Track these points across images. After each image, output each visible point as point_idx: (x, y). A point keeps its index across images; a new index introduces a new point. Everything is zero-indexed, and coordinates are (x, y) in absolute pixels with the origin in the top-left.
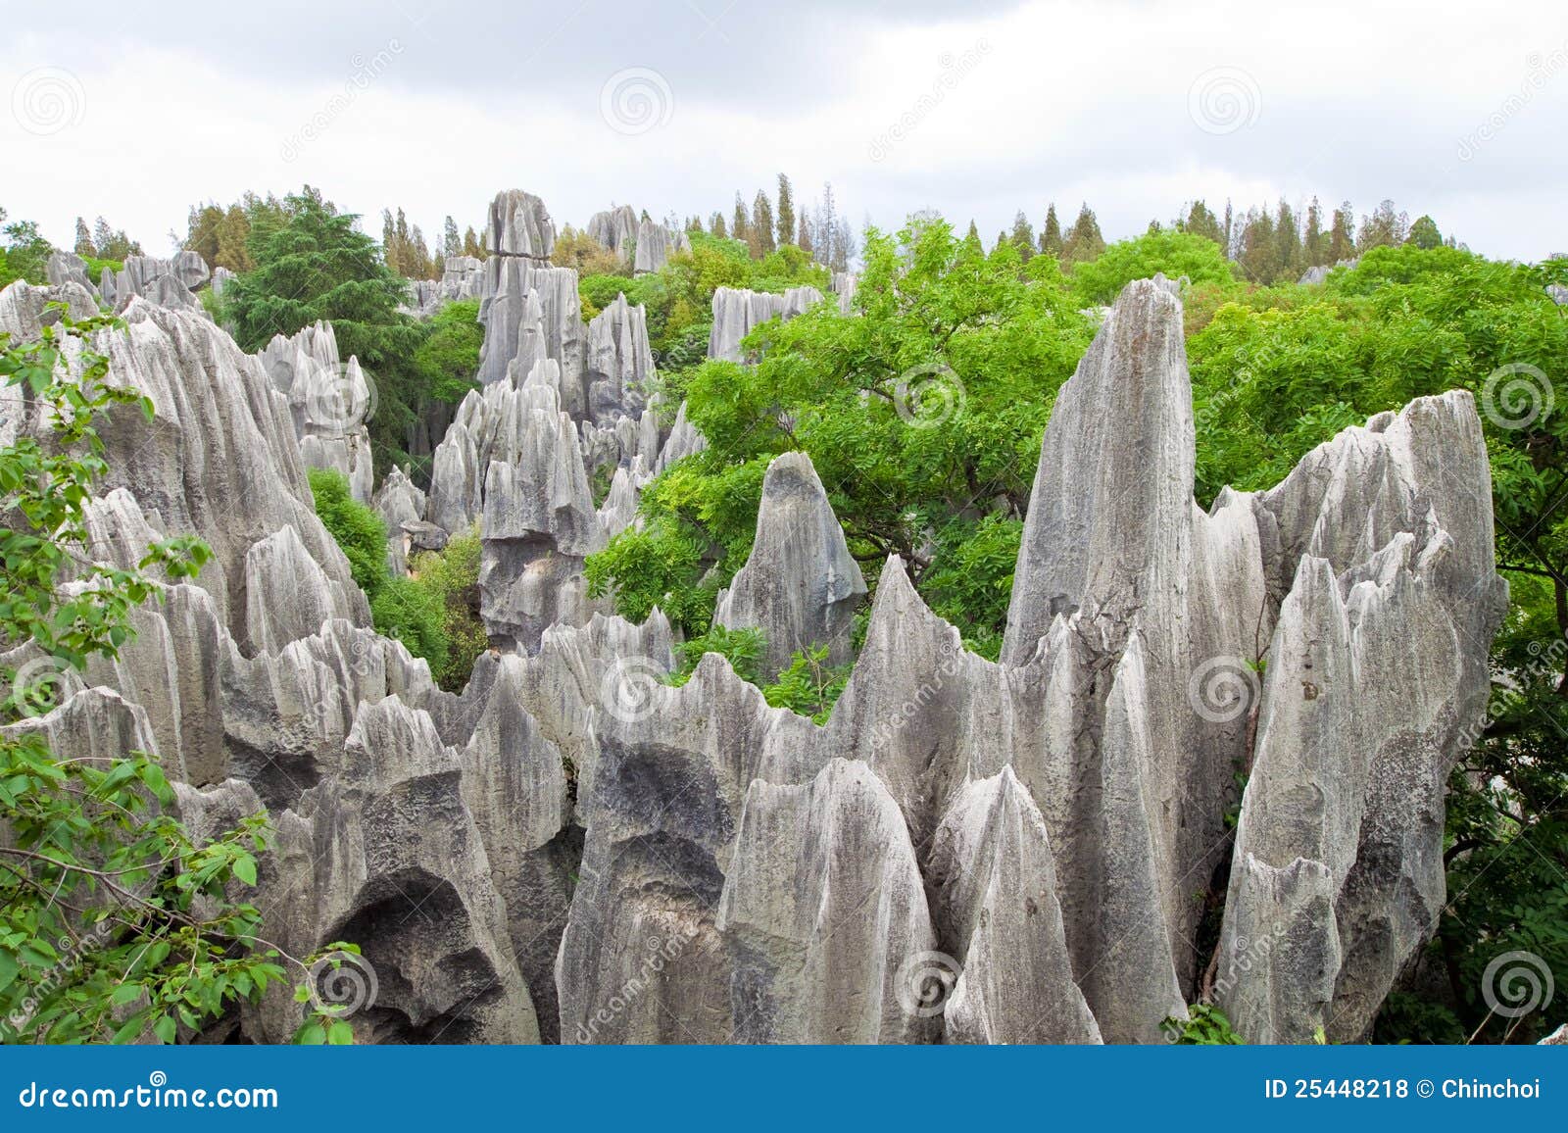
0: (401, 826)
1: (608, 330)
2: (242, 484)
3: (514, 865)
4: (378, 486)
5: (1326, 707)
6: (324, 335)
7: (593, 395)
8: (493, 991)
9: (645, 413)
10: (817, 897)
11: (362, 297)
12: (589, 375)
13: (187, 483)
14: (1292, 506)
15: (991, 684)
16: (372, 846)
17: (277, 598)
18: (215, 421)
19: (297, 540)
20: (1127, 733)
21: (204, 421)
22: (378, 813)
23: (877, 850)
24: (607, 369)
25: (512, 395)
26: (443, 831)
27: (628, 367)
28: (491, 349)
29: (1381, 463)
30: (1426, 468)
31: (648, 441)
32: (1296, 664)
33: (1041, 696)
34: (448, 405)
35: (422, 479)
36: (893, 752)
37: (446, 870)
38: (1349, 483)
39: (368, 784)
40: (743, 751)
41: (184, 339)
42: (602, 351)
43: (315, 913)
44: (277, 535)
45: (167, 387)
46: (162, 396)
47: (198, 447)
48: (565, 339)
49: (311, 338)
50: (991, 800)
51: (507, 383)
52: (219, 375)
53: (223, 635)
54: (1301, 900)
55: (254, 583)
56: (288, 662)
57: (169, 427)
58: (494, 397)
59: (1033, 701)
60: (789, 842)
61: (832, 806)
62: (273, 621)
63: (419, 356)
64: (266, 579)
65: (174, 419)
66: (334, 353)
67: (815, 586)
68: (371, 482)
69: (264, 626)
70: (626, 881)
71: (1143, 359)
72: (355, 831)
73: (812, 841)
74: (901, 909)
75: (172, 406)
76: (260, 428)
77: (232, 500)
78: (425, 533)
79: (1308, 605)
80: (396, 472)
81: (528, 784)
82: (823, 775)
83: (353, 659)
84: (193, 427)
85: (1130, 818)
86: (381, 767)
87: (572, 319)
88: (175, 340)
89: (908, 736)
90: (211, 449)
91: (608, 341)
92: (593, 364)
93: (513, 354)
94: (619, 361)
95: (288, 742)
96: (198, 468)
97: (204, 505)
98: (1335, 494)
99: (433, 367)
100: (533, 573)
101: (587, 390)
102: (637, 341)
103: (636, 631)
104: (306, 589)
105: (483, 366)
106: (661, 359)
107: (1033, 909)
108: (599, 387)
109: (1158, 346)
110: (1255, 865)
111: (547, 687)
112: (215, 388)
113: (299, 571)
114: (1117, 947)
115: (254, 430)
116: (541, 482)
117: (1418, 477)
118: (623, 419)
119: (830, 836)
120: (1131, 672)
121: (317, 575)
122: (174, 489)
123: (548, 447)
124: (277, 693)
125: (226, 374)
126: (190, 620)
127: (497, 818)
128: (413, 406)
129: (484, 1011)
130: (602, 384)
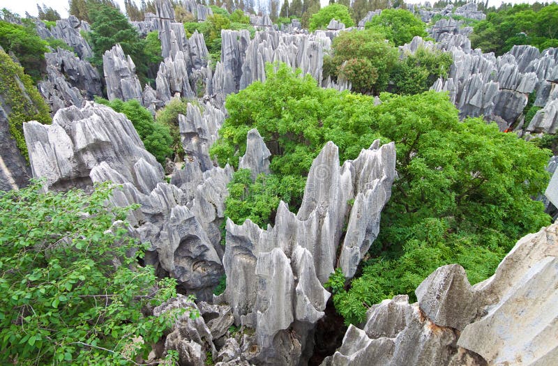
0: (184, 228)
1: (194, 41)
2: (128, 149)
3: (207, 225)
4: (143, 90)
5: (361, 219)
6: (119, 48)
7: (193, 60)
8: (207, 249)
9: (208, 66)
10: (273, 270)
11: (125, 35)
12: (191, 55)
13: (115, 153)
14: (358, 165)
15: (301, 225)
16: (180, 233)
17: (143, 174)
18: (117, 136)
19: (145, 161)
20: (326, 232)
21: (115, 136)
22: (179, 227)
23: (283, 263)
24: (195, 53)
25: (173, 63)
26: (193, 227)
27: (201, 52)
28: (164, 47)
29: (375, 159)
30: (384, 159)
31: (210, 74)
32: (356, 212)
33: (311, 225)
34: (155, 64)
35: (154, 86)
36: (284, 238)
37: (194, 233)
38: (369, 162)
39: (177, 223)
40: (256, 236)
41: (104, 117)
42: (193, 48)
43: (172, 249)
44: (139, 160)
45: (105, 132)
46: (104, 135)
47: (116, 144)
48: (183, 44)
49: (116, 49)
50: (303, 253)
51: (170, 59)
52: (115, 124)
53: (136, 190)
54: (354, 253)
55: (137, 173)
56: (152, 196)
57: (108, 142)
58: (168, 63)
59: (309, 226)
60: (267, 262)
61: (274, 256)
62: (143, 179)
63: (145, 50)
64: (140, 171)
65: (109, 140)
66: (123, 54)
67: (260, 157)
68: (141, 90)
69: (142, 181)
70: (235, 253)
71: (330, 158)
72: (176, 232)
73: (271, 262)
74: (288, 274)
75: (107, 136)
76: (128, 134)
77: (126, 152)
78: (158, 103)
79: (359, 202)
80: (147, 86)
81: (207, 211)
82: (272, 251)
83: (165, 191)
84: (113, 139)
85: (326, 245)
86: (178, 219)
87: (184, 38)
88: (102, 117)
89: (287, 234)
90: (118, 142)
91: (195, 45)
92: (192, 51)
93: (170, 49)
94: (199, 50)
95: (157, 211)
96: (117, 149)
97: (121, 156)
98: (366, 165)
99: (149, 53)
100: (194, 141)
101: (191, 58)
102: (202, 44)
103: (223, 170)
104: (149, 170)
105: (163, 52)
106: (209, 48)
107: (310, 268)
108: (194, 58)
109: (333, 156)
110: (347, 248)
111: (207, 190)
112: (115, 127)
113: (146, 167)
114: (324, 262)
115: (127, 135)
116: (193, 121)
117: (382, 161)
118: (202, 68)
119: (274, 261)
120: (327, 220)
121: (150, 167)
122: (113, 155)
123: (193, 112)
124: (151, 203)
125: (117, 123)
126: (128, 191)
127: (202, 217)
128: (146, 65)
129: (206, 253)
130: (195, 57)
